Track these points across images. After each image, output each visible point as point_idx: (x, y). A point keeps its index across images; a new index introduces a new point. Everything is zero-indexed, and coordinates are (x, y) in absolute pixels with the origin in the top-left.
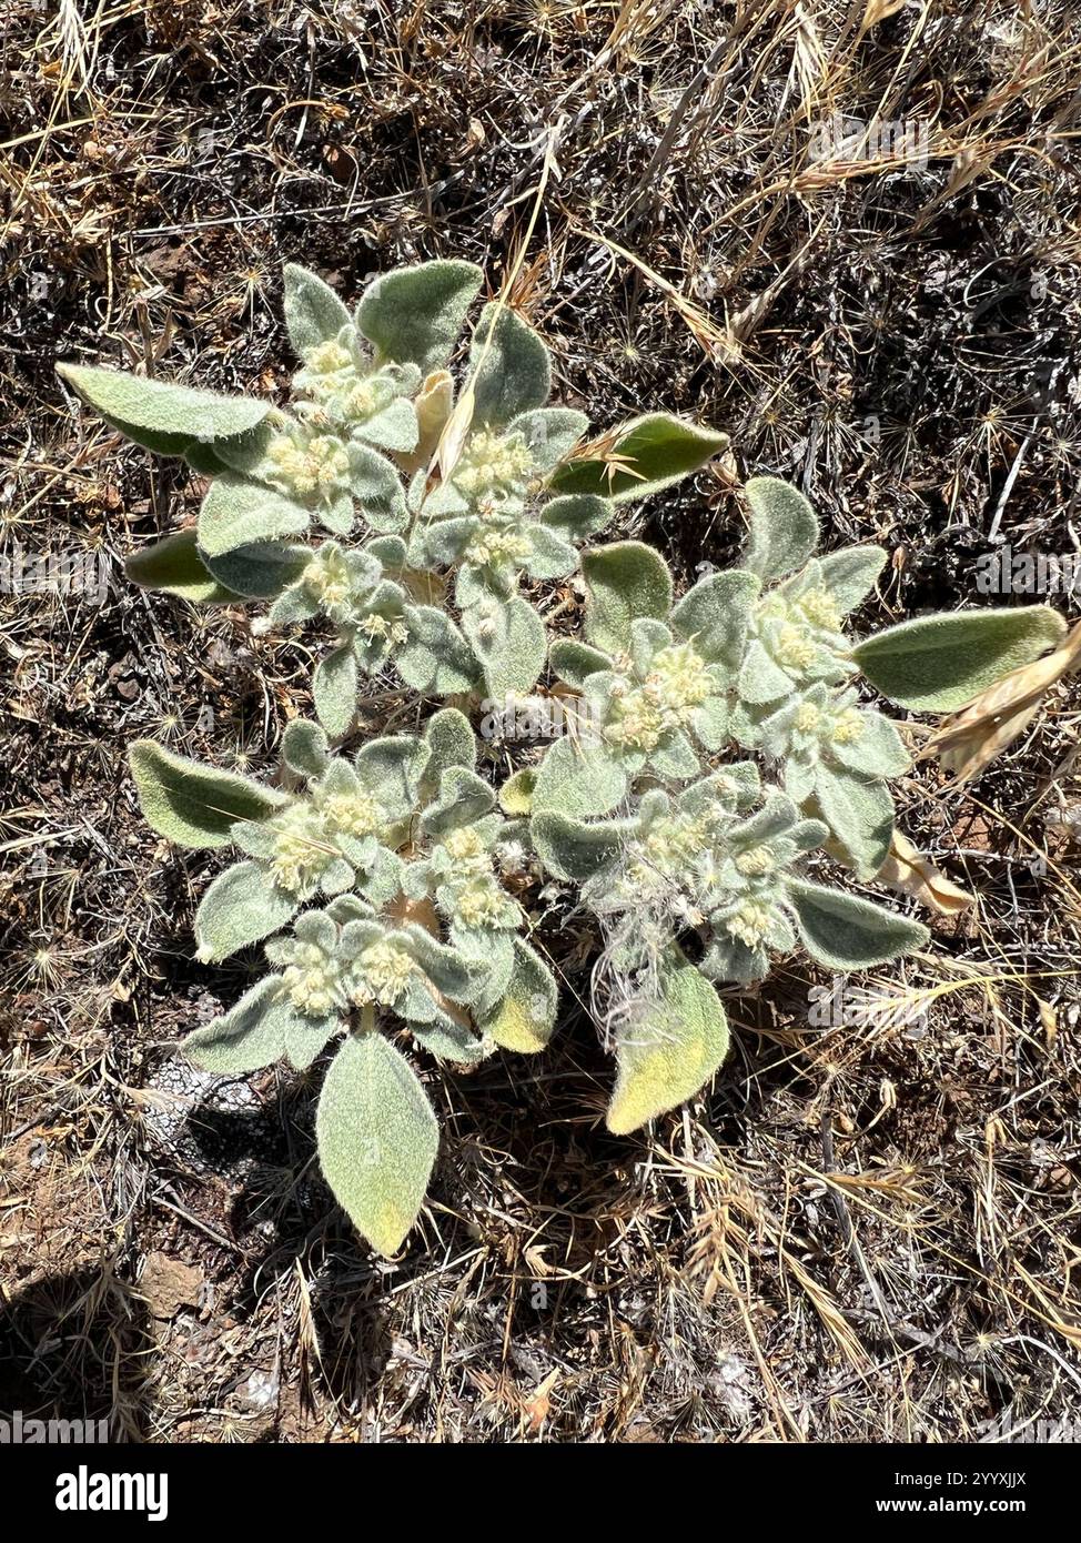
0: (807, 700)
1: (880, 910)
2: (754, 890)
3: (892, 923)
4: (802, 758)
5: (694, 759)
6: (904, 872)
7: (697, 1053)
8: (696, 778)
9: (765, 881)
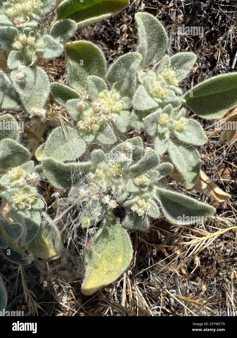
0: (165, 112)
1: (195, 201)
2: (142, 193)
3: (200, 206)
4: (162, 136)
5: (114, 135)
6: (204, 186)
7: (120, 260)
8: (115, 144)
9: (146, 189)
